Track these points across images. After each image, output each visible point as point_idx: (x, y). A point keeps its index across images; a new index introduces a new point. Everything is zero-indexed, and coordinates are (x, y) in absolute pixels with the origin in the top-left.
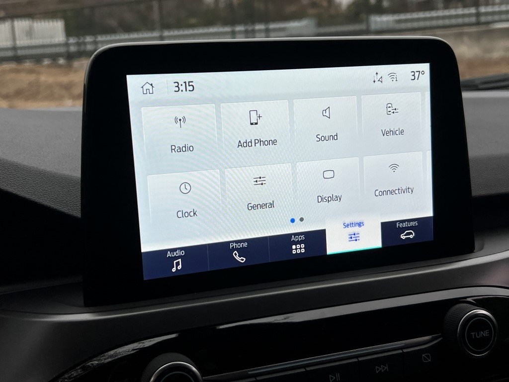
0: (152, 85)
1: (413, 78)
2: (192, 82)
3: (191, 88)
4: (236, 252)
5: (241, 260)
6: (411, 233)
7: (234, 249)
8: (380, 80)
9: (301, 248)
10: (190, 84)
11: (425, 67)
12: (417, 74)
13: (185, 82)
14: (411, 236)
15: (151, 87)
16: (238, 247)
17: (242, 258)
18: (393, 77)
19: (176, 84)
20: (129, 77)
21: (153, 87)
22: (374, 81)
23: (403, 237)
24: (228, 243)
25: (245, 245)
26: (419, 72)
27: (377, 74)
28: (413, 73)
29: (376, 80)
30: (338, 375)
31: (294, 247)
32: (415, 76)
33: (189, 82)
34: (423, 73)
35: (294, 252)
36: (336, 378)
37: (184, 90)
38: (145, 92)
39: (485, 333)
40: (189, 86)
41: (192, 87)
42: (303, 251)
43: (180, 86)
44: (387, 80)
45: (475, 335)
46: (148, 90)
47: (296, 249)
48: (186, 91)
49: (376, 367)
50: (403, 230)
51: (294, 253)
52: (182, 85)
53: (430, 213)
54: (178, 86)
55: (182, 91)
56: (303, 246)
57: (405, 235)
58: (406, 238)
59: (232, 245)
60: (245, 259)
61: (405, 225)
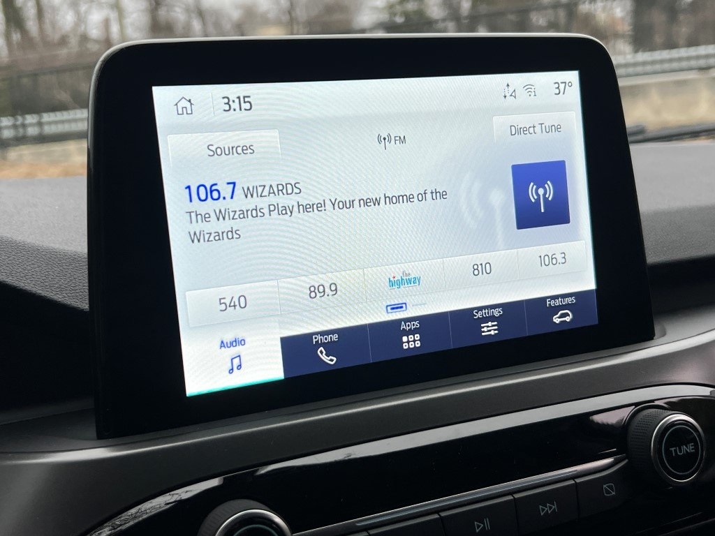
0: (190, 101)
1: (557, 91)
2: (249, 97)
3: (247, 106)
4: (322, 348)
5: (330, 360)
6: (567, 315)
7: (318, 345)
8: (513, 95)
9: (414, 341)
10: (247, 99)
11: (573, 76)
12: (562, 86)
13: (239, 98)
14: (568, 319)
15: (189, 104)
16: (324, 341)
17: (331, 357)
18: (529, 90)
19: (226, 100)
20: (154, 88)
21: (191, 104)
22: (505, 97)
23: (556, 320)
24: (310, 336)
25: (335, 337)
26: (565, 83)
27: (508, 85)
28: (557, 85)
29: (508, 95)
30: (487, 522)
31: (405, 339)
32: (559, 89)
33: (244, 97)
34: (570, 84)
35: (405, 346)
36: (484, 527)
37: (238, 109)
38: (180, 112)
39: (690, 448)
40: (245, 102)
41: (248, 104)
42: (418, 344)
43: (231, 103)
44: (521, 93)
45: (675, 451)
46: (184, 109)
47: (408, 342)
48: (241, 109)
50: (556, 309)
51: (405, 348)
52: (234, 101)
53: (591, 285)
54: (228, 103)
55: (235, 110)
56: (417, 337)
57: (559, 318)
58: (562, 322)
59: (316, 338)
60: (335, 359)
61: (558, 302)
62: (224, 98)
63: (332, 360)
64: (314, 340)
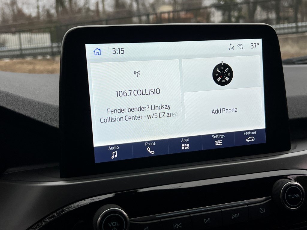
0: (100, 50)
1: (252, 47)
2: (123, 48)
3: (122, 52)
4: (149, 148)
5: (152, 152)
6: (252, 138)
7: (147, 146)
8: (233, 48)
9: (187, 146)
10: (122, 49)
11: (259, 41)
12: (254, 45)
13: (119, 49)
14: (253, 140)
15: (99, 51)
16: (150, 145)
17: (152, 151)
18: (240, 46)
19: (114, 50)
20: (86, 45)
21: (100, 51)
22: (229, 49)
23: (248, 140)
24: (144, 143)
25: (154, 143)
26: (256, 43)
27: (231, 44)
28: (252, 45)
29: (231, 48)
30: (209, 219)
31: (183, 145)
32: (253, 46)
33: (121, 48)
34: (258, 44)
35: (183, 148)
36: (208, 221)
37: (118, 53)
38: (96, 54)
39: (298, 196)
40: (121, 50)
41: (123, 51)
42: (188, 148)
43: (116, 51)
44: (236, 48)
45: (291, 196)
46: (98, 53)
47: (184, 147)
48: (120, 53)
49: (232, 215)
50: (248, 136)
52: (117, 50)
53: (264, 127)
54: (115, 51)
55: (117, 53)
56: (188, 145)
57: (249, 140)
58: (250, 141)
59: (146, 143)
60: (154, 152)
61: (249, 133)
62: (113, 49)
63: (153, 152)
64: (146, 144)
